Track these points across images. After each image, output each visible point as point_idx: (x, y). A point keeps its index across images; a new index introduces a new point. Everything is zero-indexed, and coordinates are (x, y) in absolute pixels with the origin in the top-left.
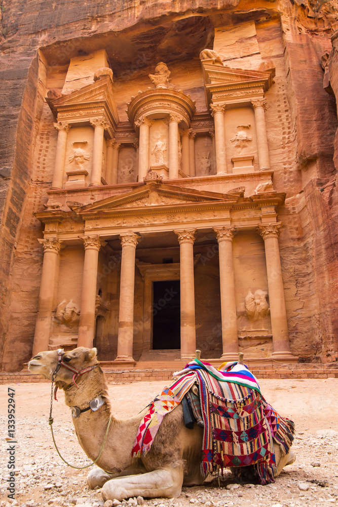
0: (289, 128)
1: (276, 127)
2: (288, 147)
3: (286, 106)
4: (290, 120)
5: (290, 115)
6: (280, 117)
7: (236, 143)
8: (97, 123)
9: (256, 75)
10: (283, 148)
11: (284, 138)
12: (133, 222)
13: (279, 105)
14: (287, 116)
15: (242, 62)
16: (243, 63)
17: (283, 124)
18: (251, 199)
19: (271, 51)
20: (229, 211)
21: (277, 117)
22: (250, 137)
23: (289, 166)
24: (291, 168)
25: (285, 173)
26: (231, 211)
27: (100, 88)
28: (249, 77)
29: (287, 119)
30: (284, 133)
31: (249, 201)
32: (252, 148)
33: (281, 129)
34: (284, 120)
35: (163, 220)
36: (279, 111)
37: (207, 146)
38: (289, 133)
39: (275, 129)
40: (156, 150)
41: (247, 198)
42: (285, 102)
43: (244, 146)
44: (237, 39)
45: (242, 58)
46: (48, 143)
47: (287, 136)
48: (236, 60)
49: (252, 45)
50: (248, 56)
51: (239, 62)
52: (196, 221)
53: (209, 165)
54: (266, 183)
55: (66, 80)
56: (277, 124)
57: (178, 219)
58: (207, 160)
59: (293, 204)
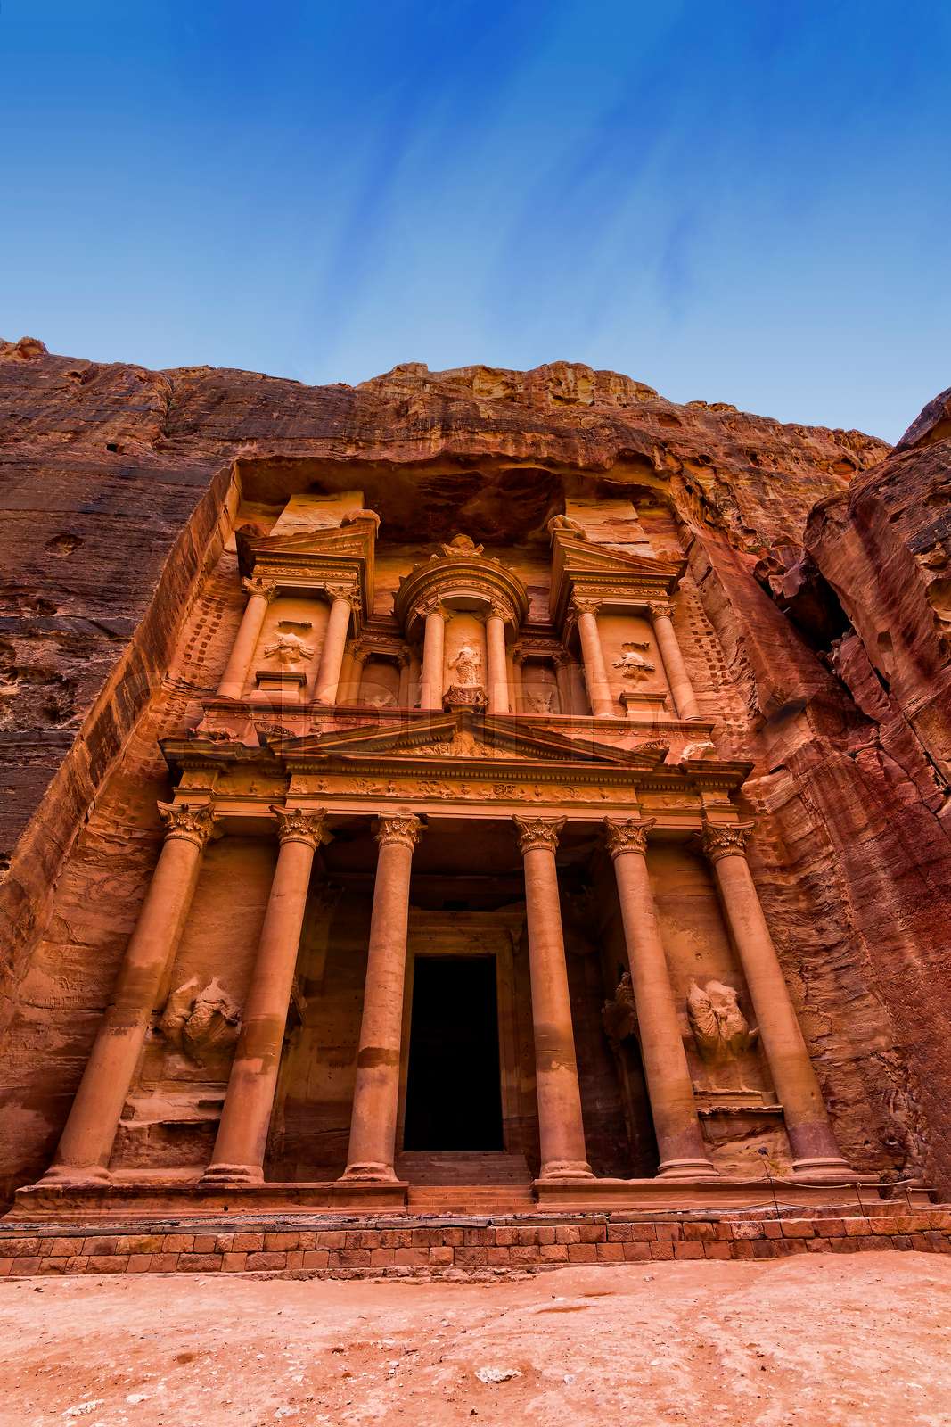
0: (720, 660)
1: (697, 656)
2: (726, 690)
3: (706, 626)
4: (719, 648)
5: (717, 641)
6: (698, 641)
7: (625, 670)
8: (341, 593)
9: (655, 566)
10: (717, 691)
11: (714, 675)
12: (410, 790)
13: (694, 624)
14: (712, 641)
17: (708, 653)
18: (682, 768)
20: (633, 790)
21: (695, 640)
22: (649, 664)
23: (737, 723)
24: (739, 726)
25: (731, 734)
26: (637, 790)
27: (354, 539)
28: (641, 567)
29: (713, 647)
30: (713, 668)
31: (676, 772)
32: (656, 682)
33: (706, 660)
34: (709, 648)
35: (484, 792)
36: (695, 633)
37: (547, 683)
38: (722, 668)
39: (694, 660)
40: (459, 662)
42: (704, 621)
43: (642, 678)
44: (606, 519)
45: (618, 544)
46: (219, 617)
47: (719, 673)
49: (633, 530)
50: (630, 543)
52: (562, 802)
54: (706, 745)
55: (279, 521)
56: (694, 651)
57: (521, 795)
58: (547, 705)
59: (757, 795)
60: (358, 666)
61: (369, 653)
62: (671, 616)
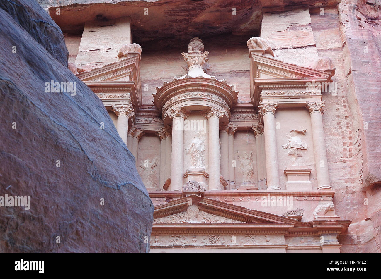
0: (350, 138)
1: (335, 134)
2: (350, 161)
3: (346, 111)
4: (351, 129)
5: (351, 123)
6: (339, 123)
7: (289, 151)
8: (121, 110)
9: (313, 74)
10: (344, 161)
11: (345, 150)
12: (166, 241)
13: (338, 109)
14: (348, 123)
15: (295, 54)
16: (297, 56)
17: (343, 132)
18: (310, 224)
19: (327, 42)
20: (283, 237)
21: (336, 123)
22: (305, 146)
23: (352, 185)
24: (353, 187)
25: (347, 193)
26: (286, 237)
28: (304, 76)
29: (348, 127)
30: (344, 144)
31: (308, 226)
32: (307, 158)
33: (341, 137)
34: (344, 128)
35: (204, 241)
36: (338, 116)
37: (249, 144)
38: (351, 144)
39: (334, 138)
40: (192, 150)
41: (305, 223)
42: (345, 106)
43: (299, 156)
44: (289, 25)
45: (294, 48)
47: (348, 148)
48: (289, 50)
49: (306, 34)
50: (303, 47)
51: (292, 53)
52: (245, 246)
53: (251, 168)
54: (328, 206)
55: (81, 49)
56: (336, 131)
57: (223, 242)
58: (249, 161)
59: (357, 232)
60: (136, 140)
61: (141, 132)
62: (321, 110)
